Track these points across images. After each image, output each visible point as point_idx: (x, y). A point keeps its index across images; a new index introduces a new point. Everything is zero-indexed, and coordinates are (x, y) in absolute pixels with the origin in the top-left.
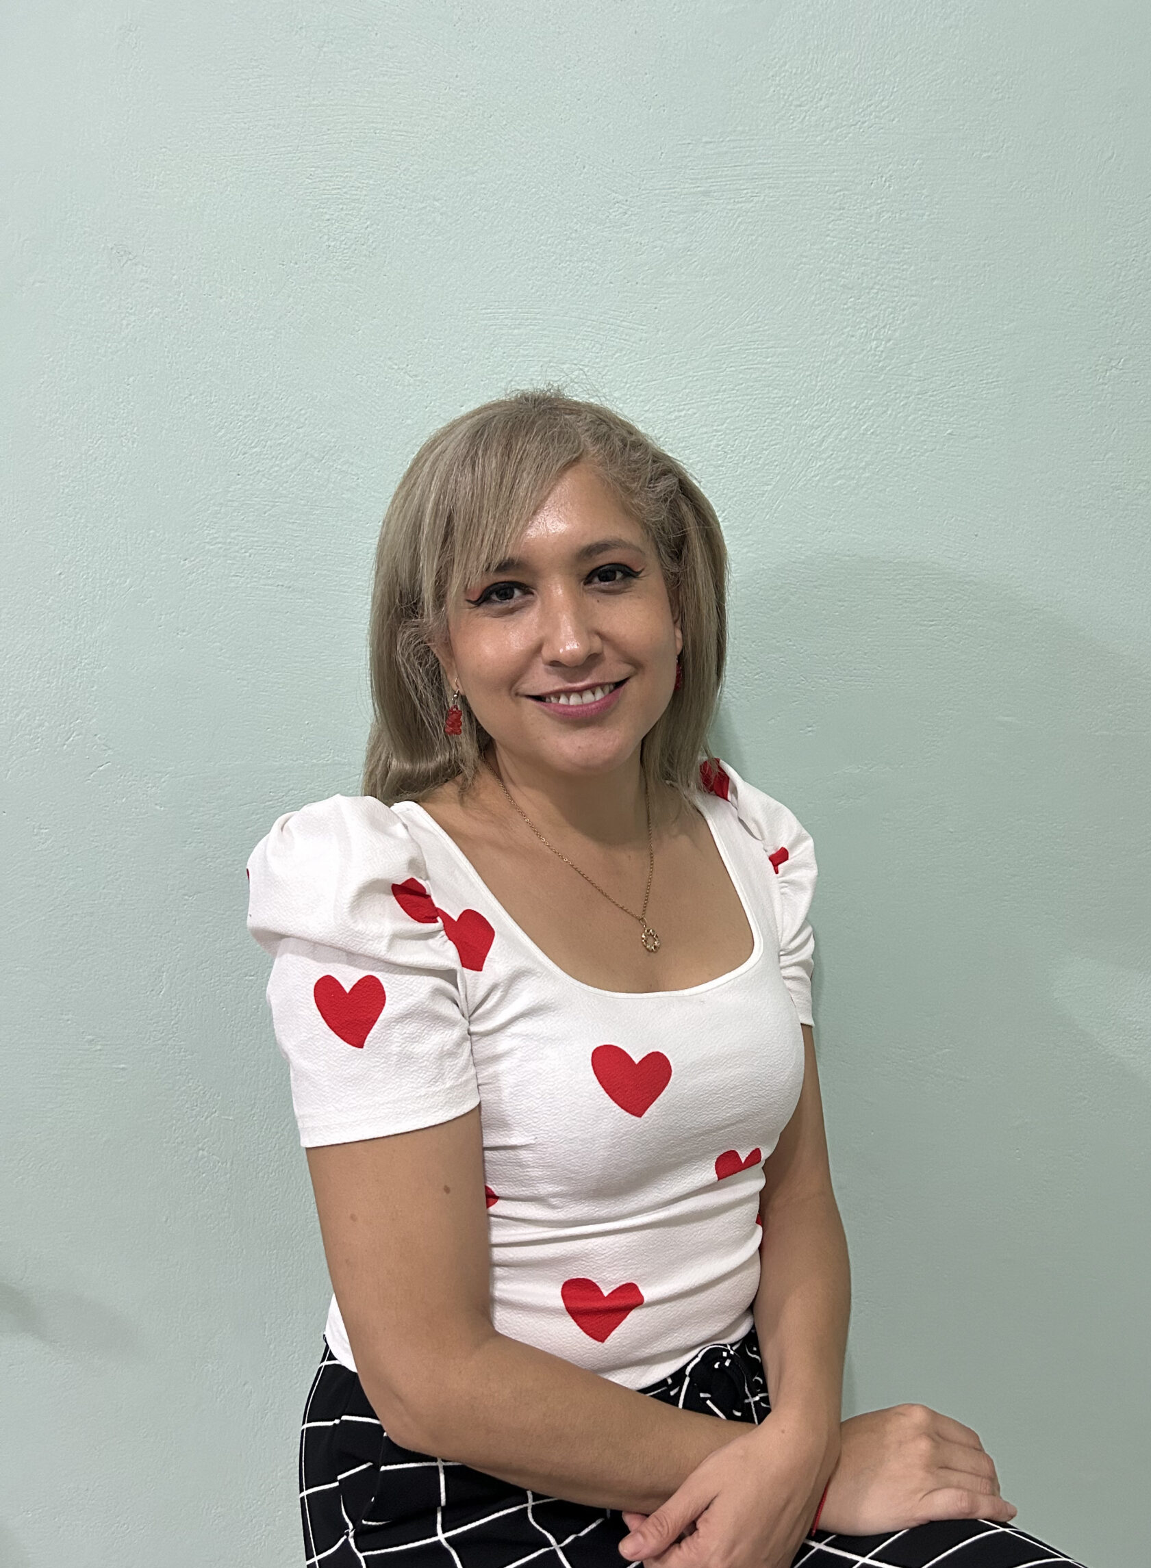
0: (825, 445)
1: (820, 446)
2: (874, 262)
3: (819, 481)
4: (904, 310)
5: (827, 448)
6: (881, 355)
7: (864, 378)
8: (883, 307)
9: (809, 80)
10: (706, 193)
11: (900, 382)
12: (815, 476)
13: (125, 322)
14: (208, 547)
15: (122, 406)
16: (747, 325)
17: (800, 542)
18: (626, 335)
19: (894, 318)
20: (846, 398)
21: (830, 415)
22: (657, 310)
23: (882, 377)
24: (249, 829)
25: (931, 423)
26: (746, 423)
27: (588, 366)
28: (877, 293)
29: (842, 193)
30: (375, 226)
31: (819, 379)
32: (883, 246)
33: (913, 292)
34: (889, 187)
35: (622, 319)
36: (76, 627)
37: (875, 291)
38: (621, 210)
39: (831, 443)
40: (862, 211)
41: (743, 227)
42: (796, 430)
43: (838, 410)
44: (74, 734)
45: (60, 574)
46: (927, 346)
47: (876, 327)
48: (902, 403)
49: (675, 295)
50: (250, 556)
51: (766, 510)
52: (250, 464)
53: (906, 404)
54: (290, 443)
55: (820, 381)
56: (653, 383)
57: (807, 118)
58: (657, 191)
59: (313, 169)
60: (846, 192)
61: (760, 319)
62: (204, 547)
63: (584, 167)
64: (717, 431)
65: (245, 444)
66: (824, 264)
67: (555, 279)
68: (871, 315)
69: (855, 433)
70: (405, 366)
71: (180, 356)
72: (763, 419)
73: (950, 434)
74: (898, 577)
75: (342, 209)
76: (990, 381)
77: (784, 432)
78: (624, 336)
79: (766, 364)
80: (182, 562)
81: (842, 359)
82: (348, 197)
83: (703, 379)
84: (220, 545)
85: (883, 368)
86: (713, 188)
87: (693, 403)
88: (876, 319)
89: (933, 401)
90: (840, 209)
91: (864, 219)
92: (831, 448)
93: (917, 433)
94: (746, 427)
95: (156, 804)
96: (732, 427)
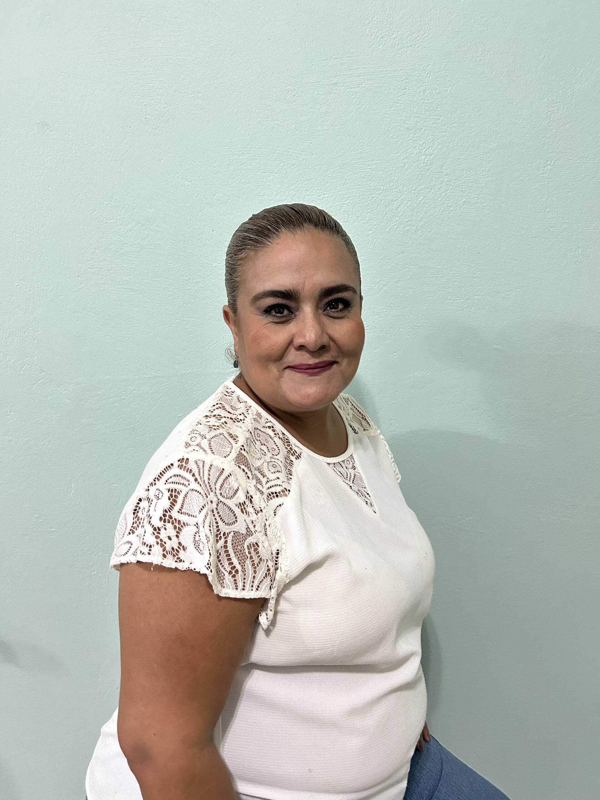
0: (399, 209)
1: (397, 210)
2: (422, 116)
3: (397, 228)
4: (438, 139)
5: (400, 211)
6: (427, 163)
7: (419, 174)
8: (428, 138)
9: (386, 24)
10: (335, 84)
11: (437, 176)
12: (395, 225)
13: (46, 160)
14: (89, 270)
15: (45, 201)
16: (358, 150)
17: (388, 259)
18: (297, 157)
19: (433, 143)
20: (410, 185)
21: (401, 194)
22: (312, 144)
23: (428, 174)
24: (113, 411)
25: (454, 197)
26: (358, 199)
27: (277, 173)
28: (424, 131)
29: (405, 81)
30: (169, 107)
32: (427, 107)
33: (443, 130)
34: (429, 77)
35: (294, 149)
36: (25, 312)
37: (424, 130)
38: (292, 94)
39: (403, 208)
40: (415, 90)
41: (354, 100)
42: (384, 202)
43: (406, 191)
44: (26, 365)
45: (17, 285)
46: (451, 157)
47: (424, 148)
48: (439, 187)
49: (321, 136)
50: (110, 274)
51: (370, 243)
52: (109, 228)
53: (441, 187)
54: (129, 217)
55: (396, 177)
56: (311, 181)
57: (386, 44)
58: (311, 84)
59: (137, 80)
60: (407, 81)
61: (364, 147)
62: (88, 270)
63: (273, 73)
64: (344, 204)
65: (107, 218)
66: (396, 117)
67: (260, 130)
68: (422, 142)
69: (415, 203)
70: (185, 177)
71: (73, 176)
72: (368, 197)
73: (463, 202)
74: (439, 276)
75: (152, 99)
76: (484, 174)
77: (378, 204)
78: (295, 158)
79: (368, 169)
80: (77, 278)
81: (408, 165)
82: (155, 93)
83: (336, 178)
84: (95, 269)
85: (428, 170)
86: (339, 81)
87: (331, 190)
88: (424, 145)
89: (454, 185)
90: (404, 89)
91: (416, 94)
92: (402, 211)
93: (447, 202)
94: (358, 202)
95: (67, 399)
96: (352, 202)
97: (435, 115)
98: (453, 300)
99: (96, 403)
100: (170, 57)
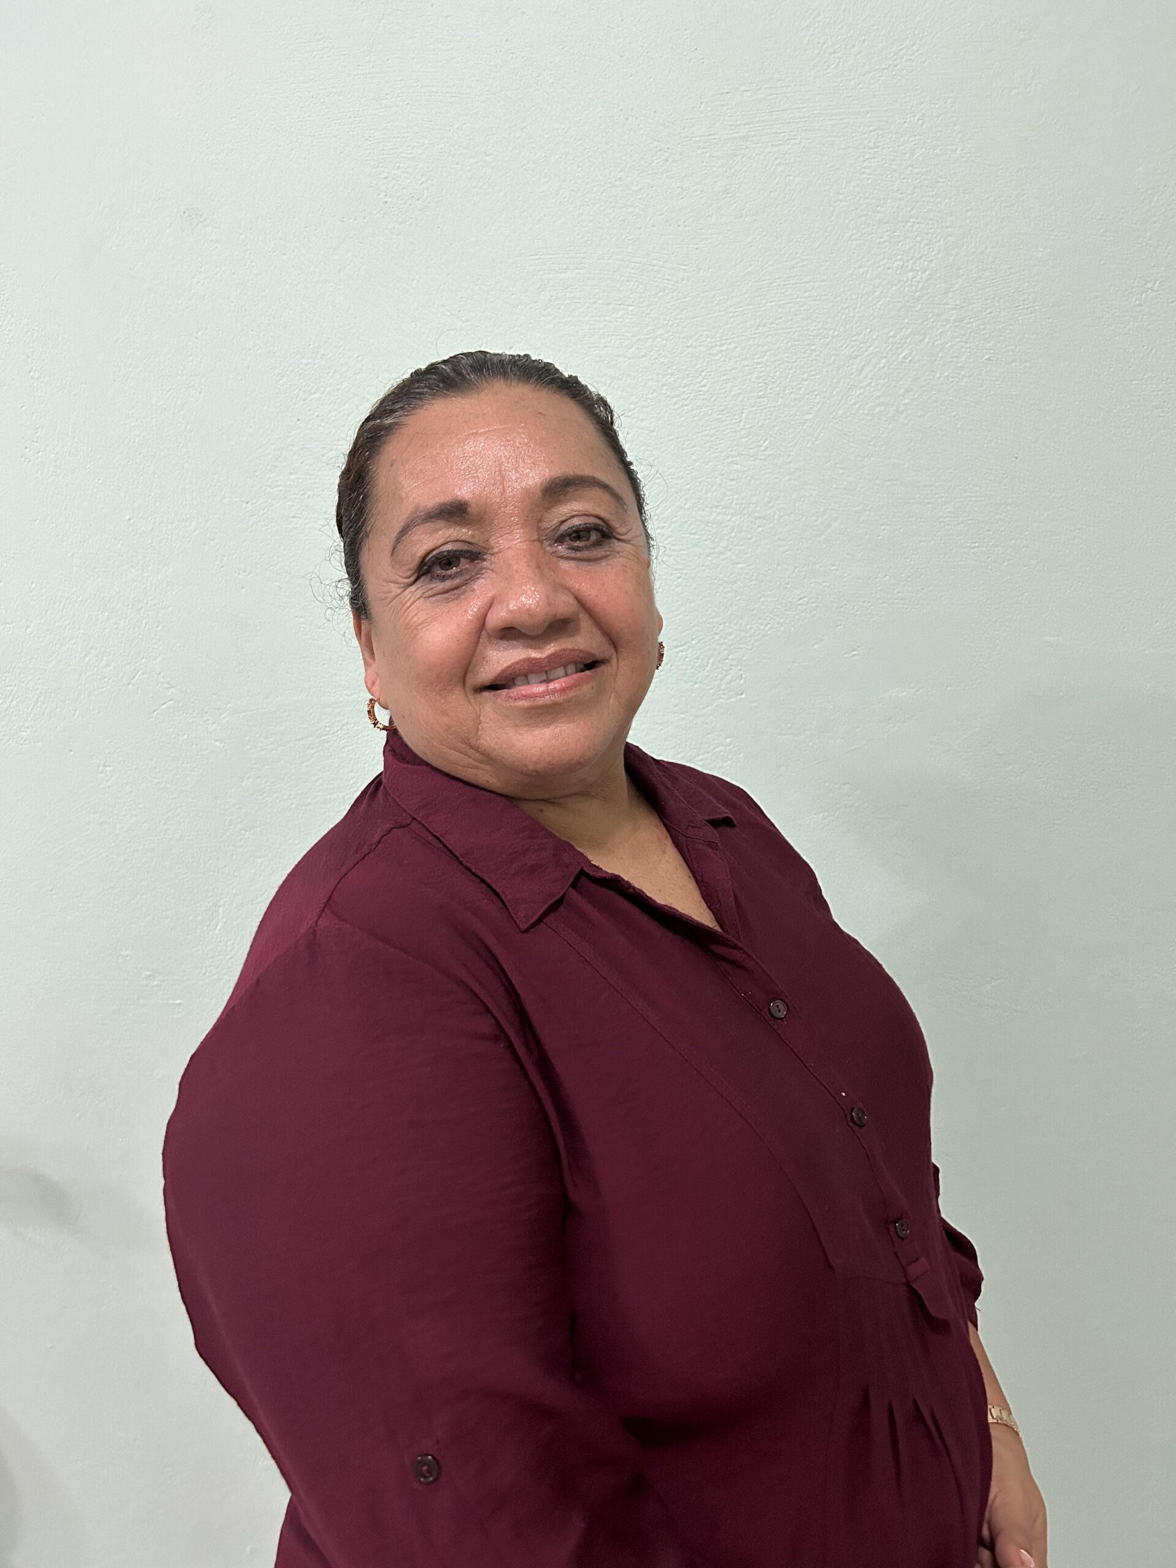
0: (864, 374)
1: (859, 375)
2: (909, 197)
3: (859, 408)
4: (939, 241)
5: (865, 377)
6: (917, 286)
7: (901, 308)
8: (919, 239)
9: (842, 28)
10: (744, 138)
11: (936, 311)
12: (855, 404)
13: (195, 280)
14: (269, 490)
15: (190, 358)
16: (786, 261)
17: (841, 469)
18: (669, 275)
19: (929, 249)
20: (883, 328)
21: (868, 344)
22: (698, 251)
23: (919, 307)
24: (305, 764)
25: (968, 350)
26: (786, 355)
27: (632, 306)
28: (912, 226)
29: (876, 132)
30: (429, 182)
31: (857, 310)
32: (918, 181)
33: (948, 224)
34: (922, 125)
35: (665, 260)
36: (143, 570)
37: (911, 224)
38: (663, 158)
39: (870, 372)
40: (897, 148)
41: (780, 168)
42: (835, 360)
43: (876, 340)
44: (139, 674)
45: (129, 519)
46: (963, 275)
47: (912, 258)
48: (939, 331)
49: (715, 236)
50: (309, 498)
51: (808, 438)
52: (310, 410)
53: (943, 332)
54: (347, 389)
55: (859, 312)
56: (696, 319)
57: (841, 64)
58: (698, 139)
59: (372, 131)
60: (880, 132)
61: (798, 255)
62: (265, 490)
63: (627, 119)
64: (758, 363)
65: (305, 391)
66: (860, 200)
67: (600, 225)
68: (907, 247)
69: (894, 361)
70: (456, 312)
71: (245, 310)
72: (803, 350)
73: (986, 359)
74: (939, 501)
75: (399, 167)
76: (1026, 306)
77: (824, 363)
78: (666, 277)
79: (805, 298)
80: (244, 506)
81: (880, 289)
82: (405, 155)
83: (744, 314)
84: (280, 488)
85: (919, 299)
86: (753, 133)
87: (733, 338)
88: (912, 251)
89: (970, 328)
90: (875, 148)
91: (897, 156)
92: (869, 377)
93: (954, 360)
94: (786, 359)
95: (216, 741)
96: (772, 360)
97: (932, 196)
98: (966, 547)
99: (273, 749)
100: (434, 89)
